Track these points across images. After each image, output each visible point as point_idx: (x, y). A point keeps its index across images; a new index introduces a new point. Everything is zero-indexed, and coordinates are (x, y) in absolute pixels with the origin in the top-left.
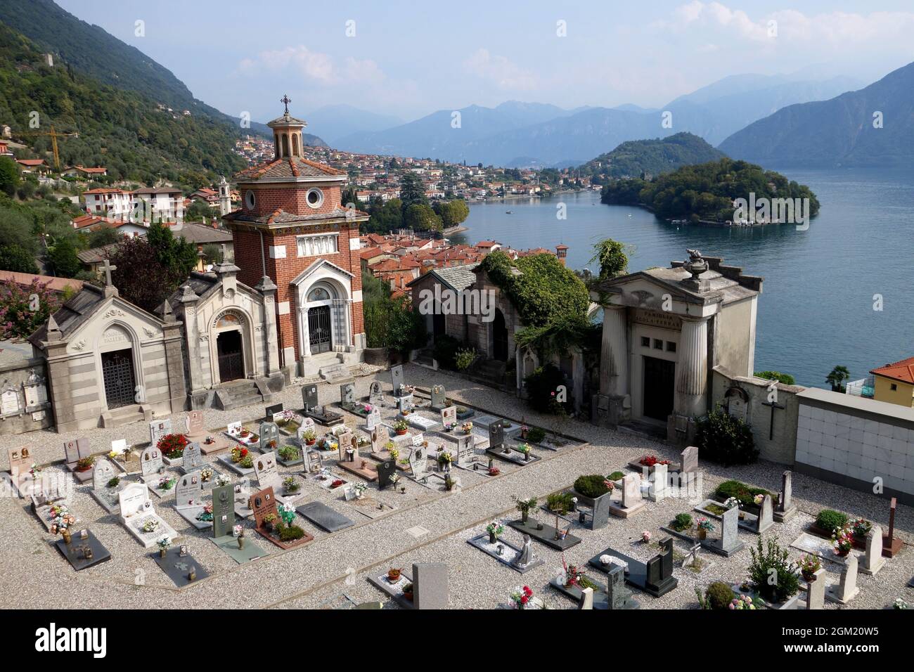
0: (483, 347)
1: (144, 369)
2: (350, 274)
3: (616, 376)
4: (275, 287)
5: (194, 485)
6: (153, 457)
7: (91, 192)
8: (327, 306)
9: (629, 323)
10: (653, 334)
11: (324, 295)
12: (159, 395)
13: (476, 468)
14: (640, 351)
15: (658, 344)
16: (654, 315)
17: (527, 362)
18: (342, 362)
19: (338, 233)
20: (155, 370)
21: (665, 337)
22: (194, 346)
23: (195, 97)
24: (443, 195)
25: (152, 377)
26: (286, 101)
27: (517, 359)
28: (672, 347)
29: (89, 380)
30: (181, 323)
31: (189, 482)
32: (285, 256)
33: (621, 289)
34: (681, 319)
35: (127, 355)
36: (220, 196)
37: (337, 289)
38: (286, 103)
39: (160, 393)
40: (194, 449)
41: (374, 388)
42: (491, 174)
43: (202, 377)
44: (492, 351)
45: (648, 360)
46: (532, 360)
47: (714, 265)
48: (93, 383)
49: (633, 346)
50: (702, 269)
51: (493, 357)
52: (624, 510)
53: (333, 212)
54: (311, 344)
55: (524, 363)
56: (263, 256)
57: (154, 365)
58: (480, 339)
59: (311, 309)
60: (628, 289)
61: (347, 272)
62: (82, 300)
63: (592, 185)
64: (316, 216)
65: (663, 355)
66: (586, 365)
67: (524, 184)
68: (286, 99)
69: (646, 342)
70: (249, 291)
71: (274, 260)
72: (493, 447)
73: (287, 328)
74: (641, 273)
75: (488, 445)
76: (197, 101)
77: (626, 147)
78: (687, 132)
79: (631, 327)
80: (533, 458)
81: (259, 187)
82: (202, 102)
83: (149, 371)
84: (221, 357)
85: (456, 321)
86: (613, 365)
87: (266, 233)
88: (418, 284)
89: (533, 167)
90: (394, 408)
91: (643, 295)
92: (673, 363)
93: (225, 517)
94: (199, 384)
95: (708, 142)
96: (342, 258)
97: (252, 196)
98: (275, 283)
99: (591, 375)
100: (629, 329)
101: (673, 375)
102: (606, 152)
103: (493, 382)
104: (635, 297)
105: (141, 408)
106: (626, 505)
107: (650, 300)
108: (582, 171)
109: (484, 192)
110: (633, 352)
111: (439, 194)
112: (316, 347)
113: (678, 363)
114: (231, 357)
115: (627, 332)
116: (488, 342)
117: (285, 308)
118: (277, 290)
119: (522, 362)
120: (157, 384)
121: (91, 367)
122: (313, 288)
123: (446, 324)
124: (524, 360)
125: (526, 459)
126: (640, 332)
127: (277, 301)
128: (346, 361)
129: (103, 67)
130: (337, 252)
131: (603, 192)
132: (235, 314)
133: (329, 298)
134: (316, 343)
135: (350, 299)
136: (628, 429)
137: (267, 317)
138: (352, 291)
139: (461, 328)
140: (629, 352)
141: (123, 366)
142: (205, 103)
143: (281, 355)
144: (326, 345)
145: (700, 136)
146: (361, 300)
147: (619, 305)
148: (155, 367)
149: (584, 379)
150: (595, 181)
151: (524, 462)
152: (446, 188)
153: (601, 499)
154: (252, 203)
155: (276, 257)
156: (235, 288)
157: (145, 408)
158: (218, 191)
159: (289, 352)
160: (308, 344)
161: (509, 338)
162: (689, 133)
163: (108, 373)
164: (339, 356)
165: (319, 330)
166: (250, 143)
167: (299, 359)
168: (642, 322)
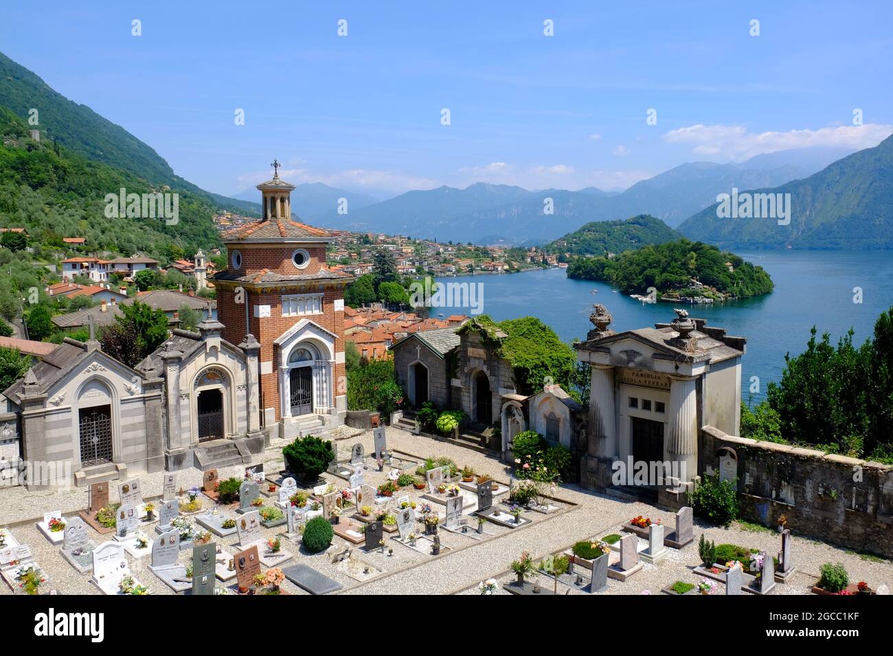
0: (466, 410)
1: (122, 426)
2: (334, 335)
3: (605, 437)
4: (257, 345)
5: (172, 545)
6: (129, 516)
7: (69, 260)
8: (309, 367)
9: (617, 383)
10: (641, 395)
11: (307, 356)
12: (136, 453)
13: (465, 530)
14: (628, 412)
15: (647, 405)
16: (642, 375)
17: (512, 424)
18: (323, 425)
19: (323, 294)
20: (133, 427)
21: (654, 397)
22: (175, 404)
23: (176, 173)
24: (414, 271)
25: (130, 435)
26: (276, 165)
27: (502, 421)
28: (660, 408)
29: (65, 436)
30: (163, 379)
31: (167, 541)
32: (269, 315)
33: (609, 349)
34: (669, 379)
35: (105, 410)
36: (196, 268)
37: (320, 350)
38: (276, 167)
39: (137, 451)
40: (172, 508)
41: (357, 450)
42: (461, 252)
43: (180, 436)
44: (476, 414)
45: (635, 421)
46: (518, 423)
47: (700, 327)
48: (69, 439)
49: (621, 406)
50: (690, 328)
51: (476, 420)
52: (622, 573)
53: (319, 273)
54: (292, 406)
55: (509, 426)
56: (247, 315)
57: (132, 423)
58: (464, 402)
59: (293, 370)
60: (616, 349)
61: (331, 333)
62: (62, 355)
63: (558, 263)
64: (302, 277)
65: (651, 415)
66: (573, 428)
67: (493, 261)
68: (276, 164)
69: (634, 403)
70: (232, 349)
71: (258, 319)
72: (481, 510)
73: (269, 387)
74: (630, 333)
75: (476, 508)
76: (177, 177)
77: (590, 228)
78: (647, 215)
79: (619, 388)
80: (523, 521)
81: (246, 247)
82: (182, 179)
83: (126, 429)
84: (201, 416)
85: (439, 384)
86: (602, 425)
87: (252, 293)
88: (400, 347)
89: (501, 245)
90: (376, 470)
91: (632, 354)
92: (662, 424)
93: (205, 578)
94: (177, 443)
95: (667, 223)
96: (326, 319)
97: (239, 255)
98: (259, 341)
99: (578, 436)
100: (616, 389)
101: (663, 436)
102: (572, 232)
103: (476, 445)
104: (624, 357)
105: (116, 466)
106: (624, 567)
107: (638, 359)
108: (548, 249)
109: (453, 268)
110: (621, 412)
111: (410, 270)
112: (297, 408)
113: (667, 423)
114: (211, 416)
115: (615, 393)
116: (471, 404)
117: (267, 367)
118: (260, 349)
119: (508, 424)
120: (135, 442)
121: (68, 423)
122: (296, 349)
123: (429, 387)
124: (509, 423)
125: (516, 521)
126: (627, 393)
127: (259, 361)
128: (327, 423)
129: (88, 145)
130: (322, 313)
131: (568, 270)
132: (217, 374)
133: (311, 359)
134: (296, 404)
135: (332, 360)
136: (617, 491)
137: (249, 376)
138: (335, 352)
139: (444, 391)
140: (617, 412)
141: (101, 423)
142: (185, 179)
143: (261, 415)
144: (307, 407)
145: (660, 218)
146: (344, 362)
147: (607, 365)
148: (134, 425)
149: (571, 441)
150: (561, 260)
151: (514, 525)
152: (417, 264)
153: (599, 560)
154: (239, 263)
155: (261, 316)
156: (219, 346)
157: (121, 466)
158: (194, 263)
159: (270, 413)
160: (288, 405)
161: (493, 400)
162: (649, 215)
163: (84, 429)
164: (321, 418)
165: (300, 391)
166: (227, 218)
167: (280, 420)
168: (629, 382)
